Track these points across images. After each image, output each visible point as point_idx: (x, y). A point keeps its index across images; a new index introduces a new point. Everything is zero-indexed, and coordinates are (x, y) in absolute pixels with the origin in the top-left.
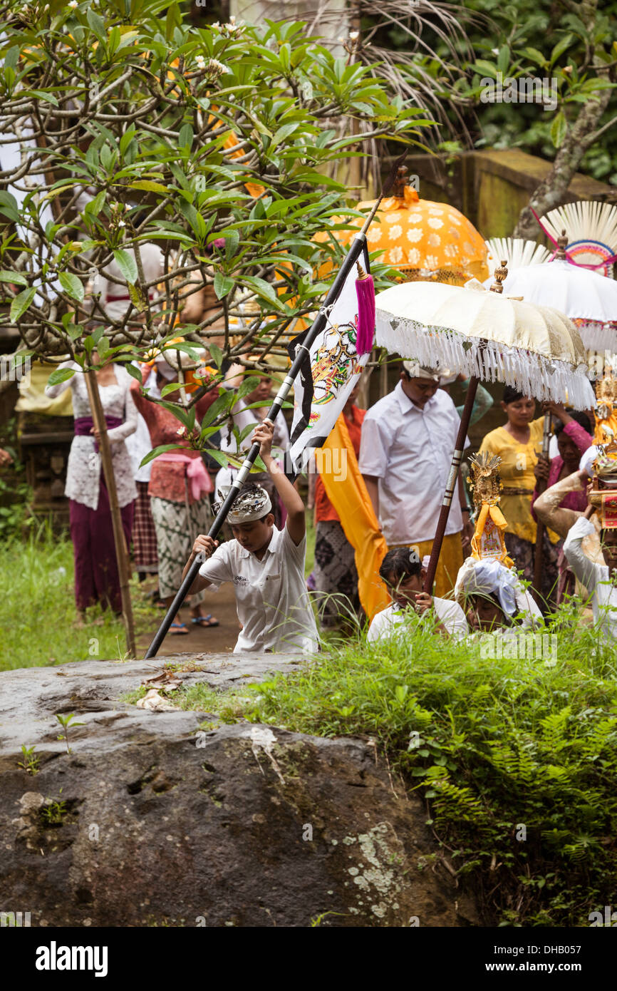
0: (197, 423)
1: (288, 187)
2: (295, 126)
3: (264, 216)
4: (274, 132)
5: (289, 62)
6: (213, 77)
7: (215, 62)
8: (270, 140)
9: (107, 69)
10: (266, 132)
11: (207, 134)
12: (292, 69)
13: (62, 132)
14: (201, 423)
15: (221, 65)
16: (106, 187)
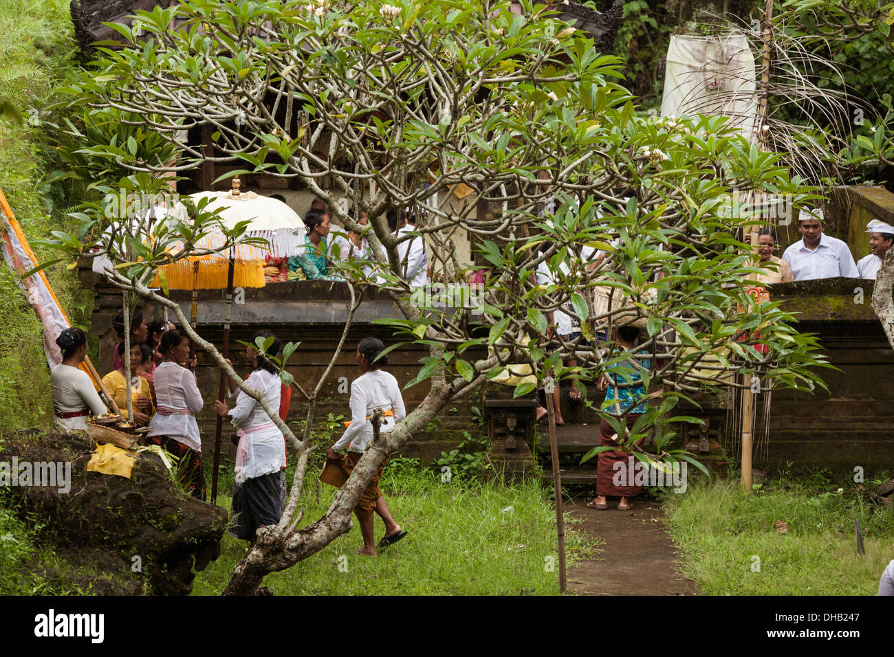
0: (627, 430)
1: (708, 247)
2: (715, 201)
3: (688, 273)
4: (699, 204)
5: (714, 148)
6: (655, 162)
7: (658, 151)
8: (696, 211)
9: (574, 152)
10: (693, 205)
12: (717, 154)
13: (536, 196)
14: (630, 429)
15: (662, 153)
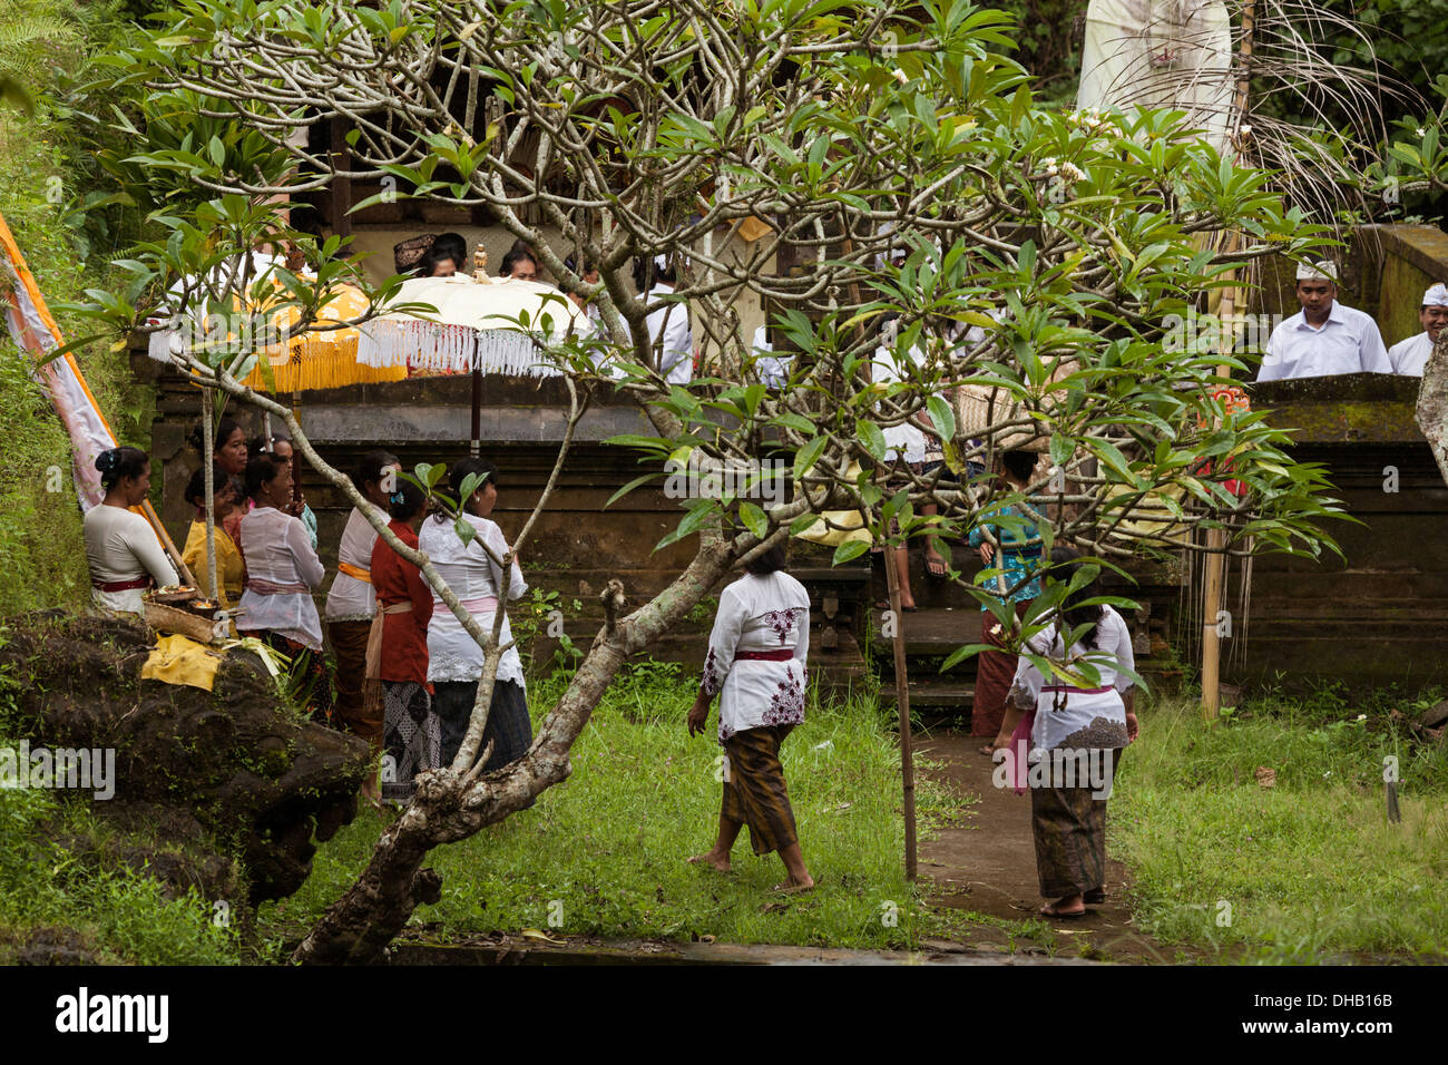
1: (1150, 322)
2: (1163, 248)
3: (1118, 364)
4: (1136, 252)
5: (1162, 162)
7: (1070, 166)
8: (1131, 263)
9: (935, 166)
10: (1127, 253)
11: (1053, 250)
12: (1166, 171)
13: (871, 238)
15: (1076, 170)
16: (923, 315)
